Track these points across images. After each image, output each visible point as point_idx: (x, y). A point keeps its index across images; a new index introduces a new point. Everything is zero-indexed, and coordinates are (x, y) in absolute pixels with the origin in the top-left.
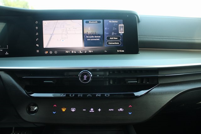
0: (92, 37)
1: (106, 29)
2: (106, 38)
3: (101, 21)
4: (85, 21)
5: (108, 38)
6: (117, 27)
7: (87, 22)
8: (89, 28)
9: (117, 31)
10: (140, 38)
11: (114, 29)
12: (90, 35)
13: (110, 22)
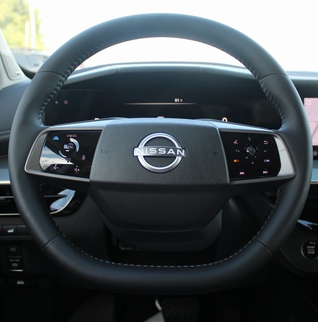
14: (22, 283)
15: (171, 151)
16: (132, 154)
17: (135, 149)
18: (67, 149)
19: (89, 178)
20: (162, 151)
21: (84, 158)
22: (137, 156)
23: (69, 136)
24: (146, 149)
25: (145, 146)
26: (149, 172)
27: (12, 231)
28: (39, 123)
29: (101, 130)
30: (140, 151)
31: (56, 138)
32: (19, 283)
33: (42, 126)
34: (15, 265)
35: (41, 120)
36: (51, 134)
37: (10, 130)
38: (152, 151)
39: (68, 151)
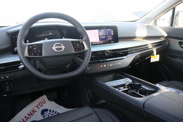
0: (102, 37)
1: (107, 33)
2: (107, 37)
3: (105, 30)
4: (99, 30)
5: (108, 37)
6: (111, 32)
7: (100, 31)
8: (101, 33)
9: (111, 34)
10: (119, 36)
11: (110, 33)
12: (101, 36)
13: (108, 30)
14: (6, 95)
15: (61, 47)
16: (52, 49)
19: (42, 56)
20: (59, 47)
25: (55, 46)
27: (8, 77)
29: (43, 44)
32: (5, 96)
33: (25, 44)
34: (8, 88)
36: (29, 46)
38: (57, 47)
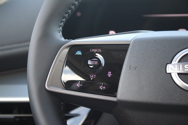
16: (164, 71)
17: (168, 65)
18: (91, 65)
19: (116, 97)
21: (110, 74)
22: (170, 73)
23: (93, 50)
24: (181, 66)
25: (179, 62)
26: (184, 91)
28: (59, 36)
29: (129, 45)
30: (173, 68)
31: (79, 53)
33: (63, 39)
35: (61, 33)
36: (73, 48)
37: (29, 41)
39: (92, 67)
